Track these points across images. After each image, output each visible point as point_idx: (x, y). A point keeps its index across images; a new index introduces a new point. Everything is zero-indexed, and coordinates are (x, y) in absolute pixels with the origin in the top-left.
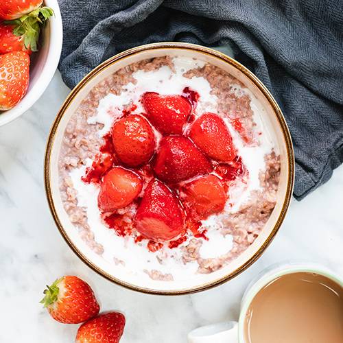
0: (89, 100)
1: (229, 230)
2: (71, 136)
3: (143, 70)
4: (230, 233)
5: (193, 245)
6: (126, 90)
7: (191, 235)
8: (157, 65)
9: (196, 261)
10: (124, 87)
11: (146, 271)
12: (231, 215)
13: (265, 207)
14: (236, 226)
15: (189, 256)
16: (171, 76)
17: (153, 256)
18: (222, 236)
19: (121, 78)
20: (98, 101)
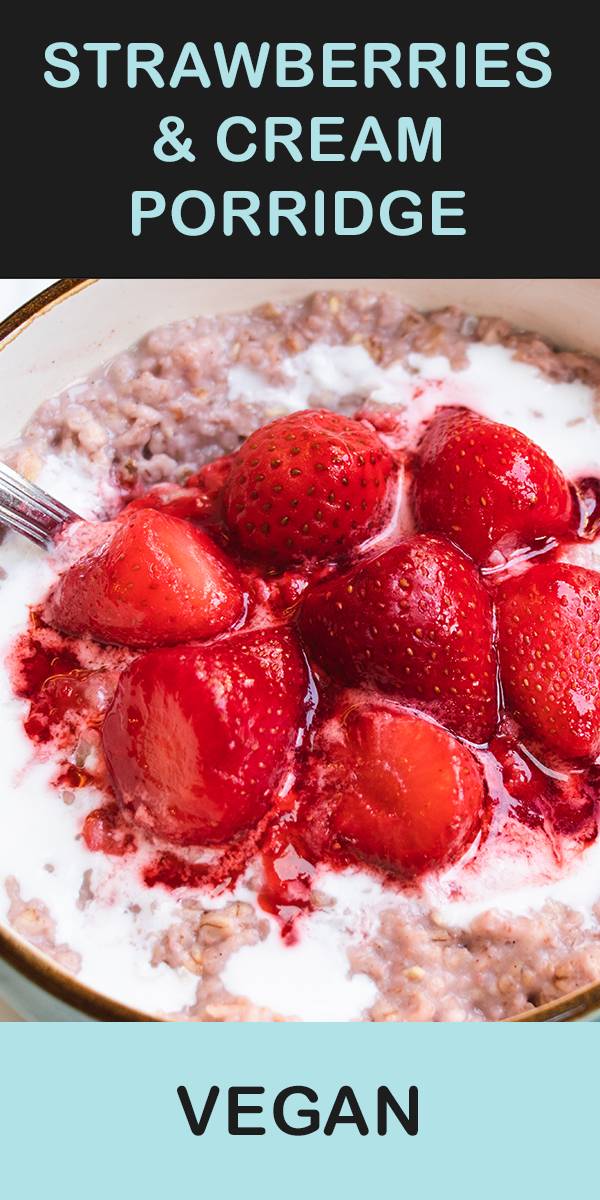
0: (288, 321)
1: (382, 967)
2: (150, 363)
3: (513, 352)
4: (375, 977)
5: (230, 922)
6: (415, 371)
7: (249, 885)
8: (565, 367)
9: (196, 979)
10: (414, 359)
11: (12, 886)
12: (430, 921)
13: (556, 979)
14: (418, 971)
15: (188, 947)
16: (579, 421)
17: (78, 859)
18: (347, 966)
19: (428, 331)
20: (310, 341)
